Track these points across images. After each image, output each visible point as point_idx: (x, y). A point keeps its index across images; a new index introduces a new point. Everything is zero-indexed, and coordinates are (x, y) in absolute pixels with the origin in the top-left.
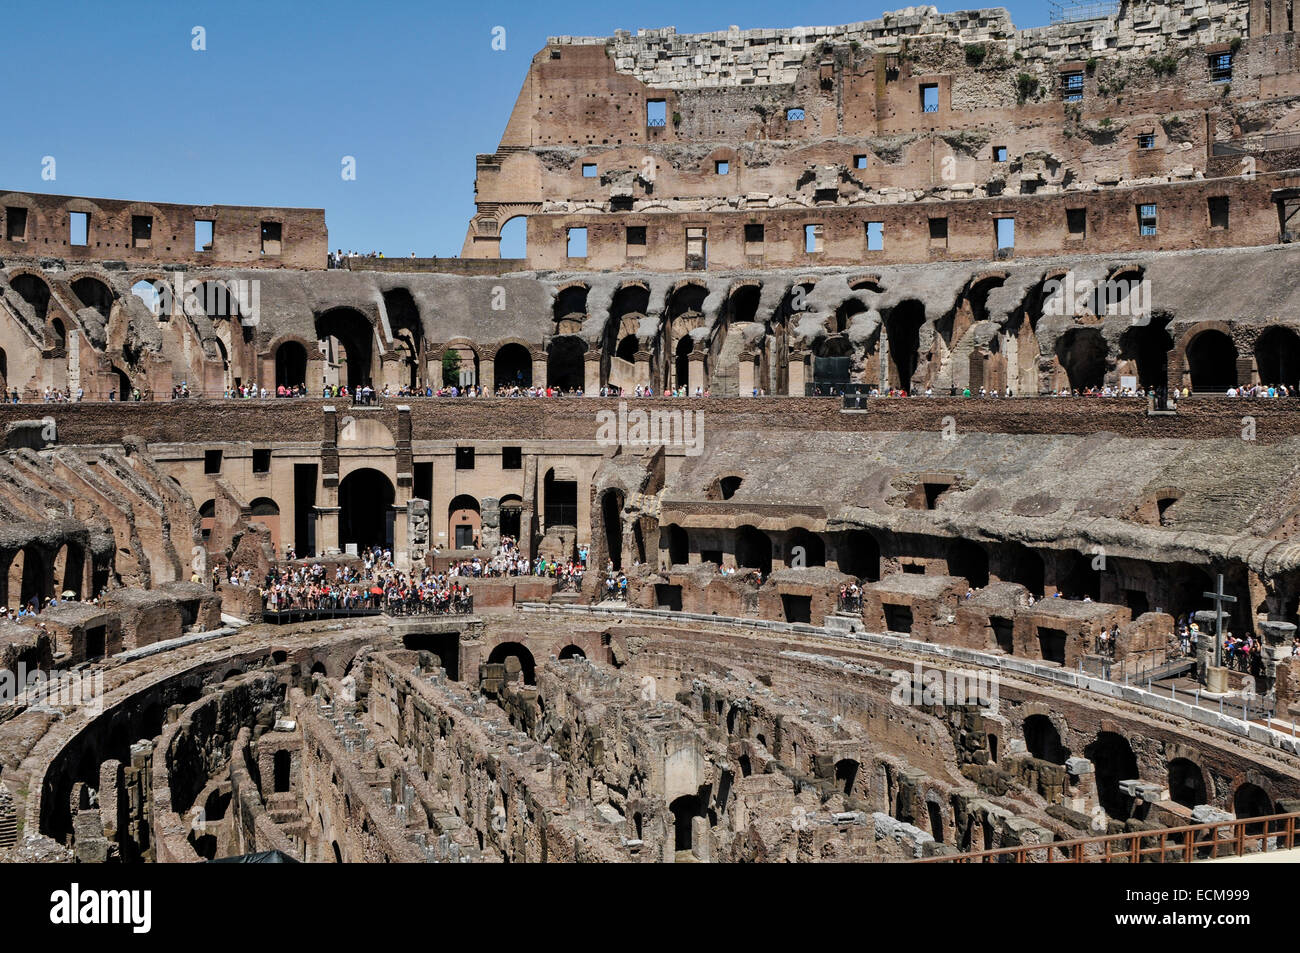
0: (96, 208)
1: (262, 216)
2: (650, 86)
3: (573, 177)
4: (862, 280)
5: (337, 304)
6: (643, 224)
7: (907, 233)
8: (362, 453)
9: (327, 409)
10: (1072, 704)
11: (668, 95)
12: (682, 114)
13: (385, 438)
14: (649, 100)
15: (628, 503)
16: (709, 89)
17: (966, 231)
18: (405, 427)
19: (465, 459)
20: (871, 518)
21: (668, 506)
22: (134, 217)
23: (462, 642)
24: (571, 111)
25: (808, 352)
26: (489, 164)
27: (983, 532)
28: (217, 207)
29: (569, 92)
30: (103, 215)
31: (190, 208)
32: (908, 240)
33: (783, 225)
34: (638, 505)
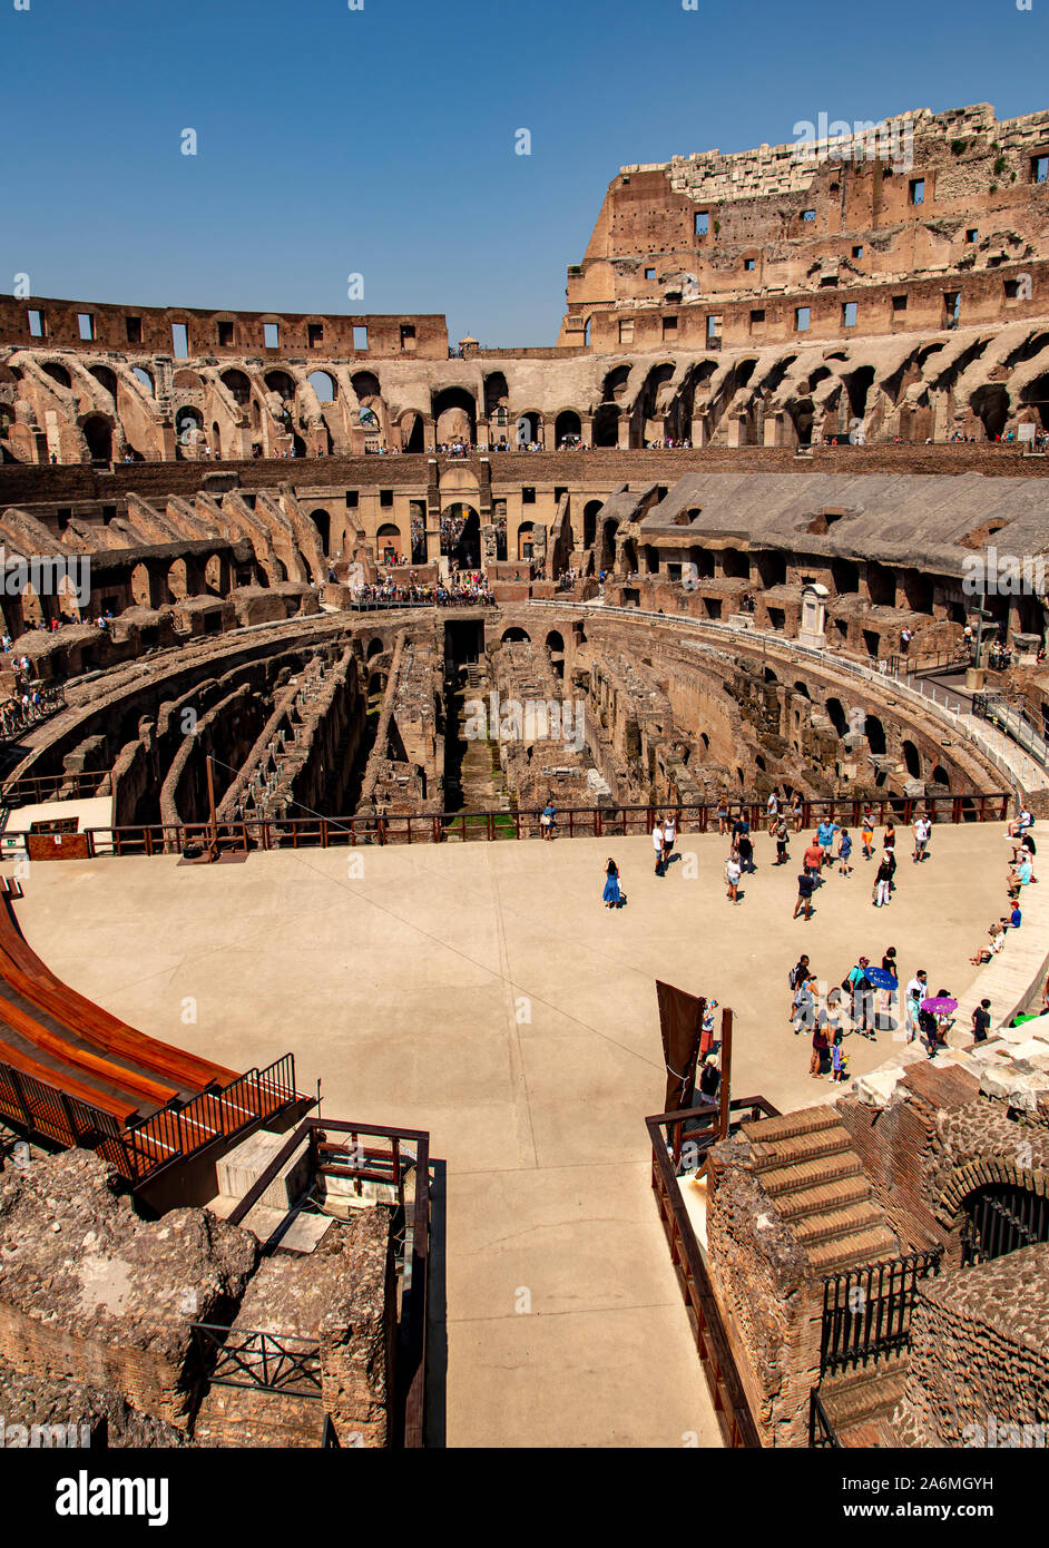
0: (282, 320)
1: (400, 321)
2: (698, 201)
3: (637, 280)
4: (835, 352)
5: (450, 385)
6: (674, 314)
7: (875, 310)
8: (456, 491)
9: (431, 461)
10: (853, 692)
11: (711, 208)
12: (721, 223)
13: (472, 482)
14: (696, 214)
15: (620, 529)
16: (742, 200)
17: (922, 307)
18: (487, 474)
19: (529, 496)
20: (779, 542)
21: (645, 531)
22: (309, 326)
23: (486, 626)
24: (637, 227)
25: (781, 411)
26: (576, 272)
27: (854, 554)
28: (368, 316)
29: (635, 211)
30: (287, 325)
31: (350, 317)
32: (875, 316)
33: (780, 310)
34: (626, 530)
